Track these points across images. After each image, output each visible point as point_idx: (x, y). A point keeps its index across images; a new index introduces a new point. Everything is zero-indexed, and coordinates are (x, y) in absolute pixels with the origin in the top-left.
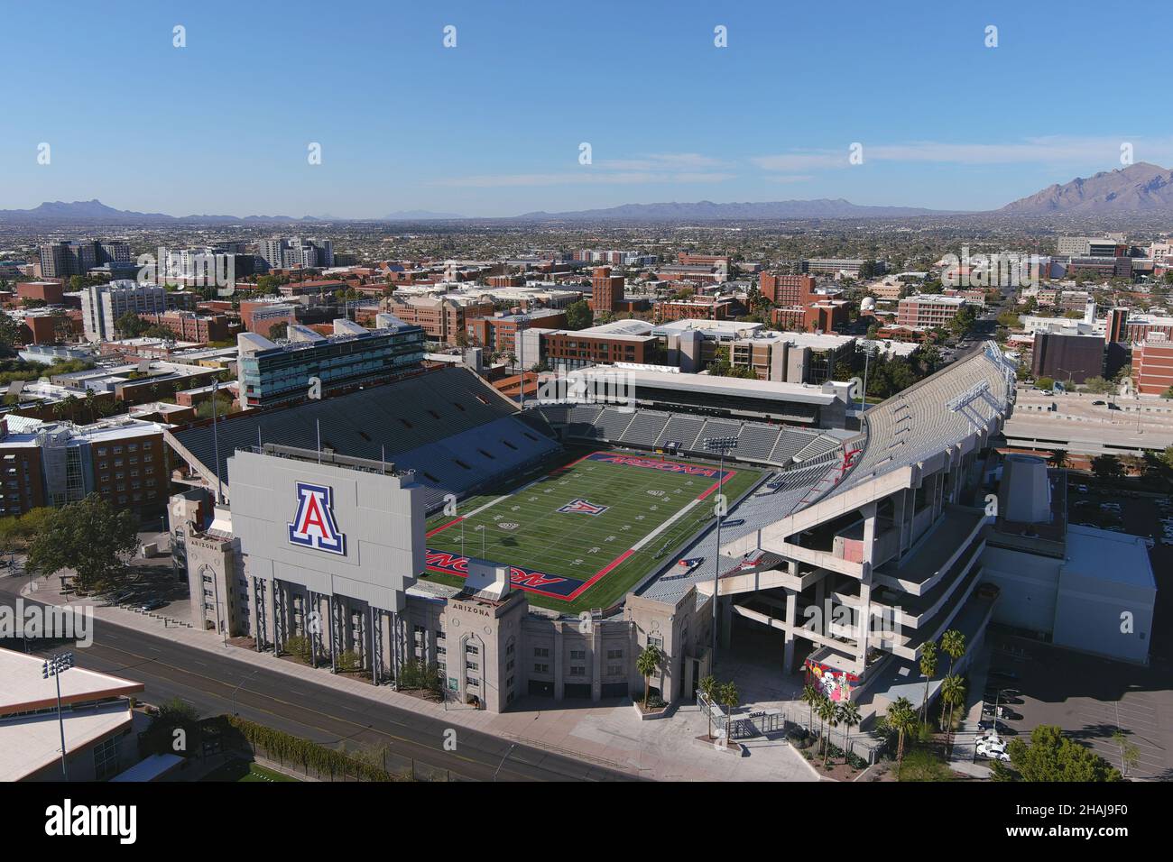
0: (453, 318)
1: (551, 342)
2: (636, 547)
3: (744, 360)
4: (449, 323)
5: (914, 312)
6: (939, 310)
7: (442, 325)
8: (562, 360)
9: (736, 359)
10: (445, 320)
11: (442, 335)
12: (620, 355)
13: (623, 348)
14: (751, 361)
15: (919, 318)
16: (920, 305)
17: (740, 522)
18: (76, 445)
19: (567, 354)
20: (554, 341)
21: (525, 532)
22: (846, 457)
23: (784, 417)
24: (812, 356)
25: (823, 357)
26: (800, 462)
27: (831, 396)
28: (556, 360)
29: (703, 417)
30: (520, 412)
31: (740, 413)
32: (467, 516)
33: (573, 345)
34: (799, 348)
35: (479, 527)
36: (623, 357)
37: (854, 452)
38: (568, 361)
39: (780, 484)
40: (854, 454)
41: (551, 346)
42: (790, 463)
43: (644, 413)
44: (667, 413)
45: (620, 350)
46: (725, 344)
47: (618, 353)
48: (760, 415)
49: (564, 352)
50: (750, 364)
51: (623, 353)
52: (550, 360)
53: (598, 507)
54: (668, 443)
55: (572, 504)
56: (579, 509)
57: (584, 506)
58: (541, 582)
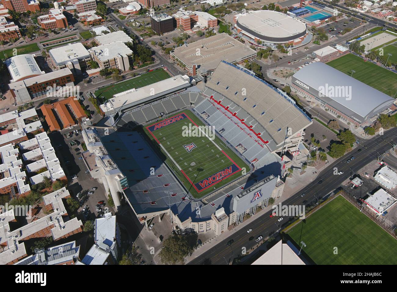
1: (33, 88)
3: (107, 65)
5: (83, 7)
6: (90, 4)
8: (40, 92)
9: (105, 66)
12: (65, 81)
13: (65, 78)
14: (109, 65)
15: (85, 9)
16: (84, 4)
17: (223, 130)
18: (114, 243)
19: (41, 89)
20: (34, 87)
21: (199, 163)
22: (211, 99)
23: (178, 92)
24: (129, 57)
25: (131, 55)
26: (194, 102)
27: (187, 82)
28: (37, 93)
29: (159, 101)
30: (116, 129)
31: (168, 95)
32: (180, 169)
33: (43, 85)
34: (125, 56)
35: (190, 169)
36: (66, 81)
37: (212, 97)
38: (43, 91)
39: (204, 112)
40: (213, 97)
41: (33, 90)
42: (191, 104)
43: (143, 108)
44: (149, 104)
45: (64, 79)
46: (88, 59)
47: (63, 81)
48: (173, 94)
49: (40, 89)
50: (110, 66)
51: (66, 80)
52: (34, 94)
53: (191, 145)
54: (161, 114)
55: (186, 148)
56: (190, 148)
57: (189, 147)
58: (230, 171)
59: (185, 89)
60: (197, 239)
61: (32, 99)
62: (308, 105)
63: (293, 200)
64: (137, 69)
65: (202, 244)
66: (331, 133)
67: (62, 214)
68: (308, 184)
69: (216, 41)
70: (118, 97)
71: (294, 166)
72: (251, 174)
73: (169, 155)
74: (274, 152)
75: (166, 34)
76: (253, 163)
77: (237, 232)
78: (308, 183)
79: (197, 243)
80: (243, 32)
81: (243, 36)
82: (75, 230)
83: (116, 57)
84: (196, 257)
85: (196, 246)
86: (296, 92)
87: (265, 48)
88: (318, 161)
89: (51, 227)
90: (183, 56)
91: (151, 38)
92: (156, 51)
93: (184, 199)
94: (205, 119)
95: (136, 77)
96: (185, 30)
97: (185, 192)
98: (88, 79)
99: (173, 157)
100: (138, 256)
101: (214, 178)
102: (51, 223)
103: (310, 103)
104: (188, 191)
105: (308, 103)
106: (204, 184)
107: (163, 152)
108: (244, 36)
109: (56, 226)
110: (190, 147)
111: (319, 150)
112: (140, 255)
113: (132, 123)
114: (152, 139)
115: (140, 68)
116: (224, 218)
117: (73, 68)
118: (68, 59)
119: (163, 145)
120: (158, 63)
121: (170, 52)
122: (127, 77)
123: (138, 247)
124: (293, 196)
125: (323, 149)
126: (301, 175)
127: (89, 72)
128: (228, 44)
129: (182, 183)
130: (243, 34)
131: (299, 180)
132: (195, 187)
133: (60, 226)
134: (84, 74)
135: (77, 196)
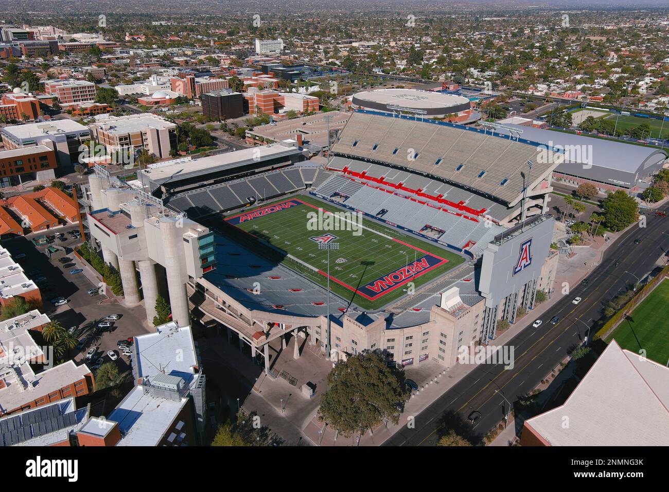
2: (390, 238)
5: (70, 93)
6: (84, 90)
12: (36, 166)
13: (38, 159)
15: (74, 97)
16: (72, 89)
17: (383, 211)
18: (196, 376)
21: (354, 258)
22: (345, 172)
23: (279, 166)
24: (171, 132)
26: (312, 183)
27: (294, 148)
29: (242, 179)
32: (316, 270)
35: (338, 268)
36: (39, 166)
37: (346, 168)
39: (336, 194)
40: (349, 169)
42: (306, 185)
43: (211, 188)
46: (85, 137)
47: (33, 164)
48: (269, 167)
51: (39, 163)
53: (327, 236)
54: (249, 199)
57: (322, 239)
58: (425, 264)
59: (290, 163)
65: (420, 387)
70: (158, 168)
75: (231, 120)
76: (467, 248)
83: (144, 130)
88: (589, 237)
91: (204, 124)
92: (218, 137)
94: (341, 203)
99: (293, 255)
101: (396, 278)
106: (377, 286)
115: (190, 154)
117: (53, 150)
120: (224, 148)
121: (246, 131)
126: (570, 258)
131: (571, 266)
133: (24, 383)
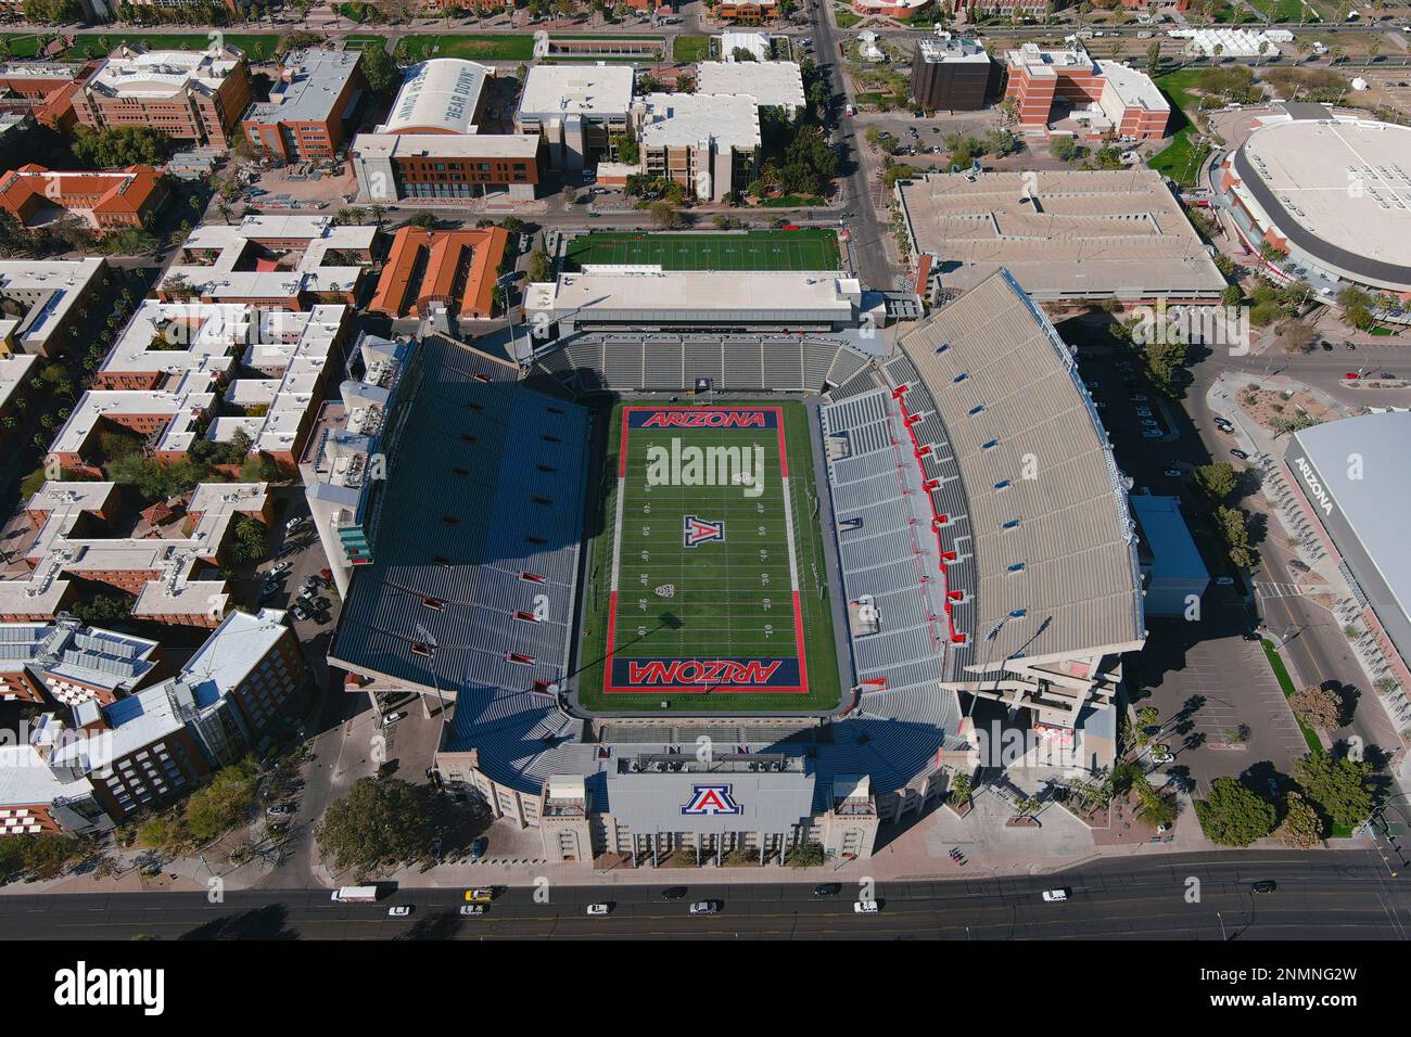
0: (211, 113)
2: (795, 586)
3: (658, 165)
4: (207, 120)
7: (194, 122)
8: (427, 186)
9: (649, 165)
10: (197, 114)
11: (198, 136)
13: (510, 168)
14: (667, 165)
17: (858, 522)
18: (222, 702)
19: (433, 179)
20: (412, 165)
21: (689, 597)
22: (895, 396)
23: (802, 328)
24: (737, 156)
25: (748, 155)
26: (837, 386)
27: (847, 305)
28: (418, 186)
29: (717, 336)
30: (522, 375)
31: (756, 328)
32: (614, 587)
33: (440, 167)
34: (724, 151)
35: (643, 603)
36: (512, 177)
37: (902, 389)
38: (437, 187)
39: (843, 434)
40: (904, 394)
41: (409, 171)
42: (826, 387)
43: (652, 340)
44: (675, 335)
45: (506, 169)
46: (617, 126)
47: (503, 172)
48: (777, 328)
49: (429, 177)
50: (667, 169)
51: (512, 172)
52: (409, 186)
53: (714, 525)
54: (698, 381)
55: (687, 528)
56: (701, 535)
57: (701, 528)
58: (765, 674)
59: (829, 328)
60: (480, 834)
61: (399, 199)
62: (1282, 578)
63: (899, 898)
64: (753, 207)
65: (483, 858)
66: (1292, 733)
67: (202, 553)
68: (1006, 874)
69: (1097, 195)
70: (594, 275)
71: (1012, 781)
72: (825, 722)
73: (618, 526)
74: (954, 688)
75: (943, 116)
76: (865, 687)
77: (613, 888)
78: (1011, 870)
79: (471, 846)
80: (1243, 191)
81: (1234, 204)
82: (194, 615)
83: (694, 144)
84: (435, 885)
85: (462, 853)
86: (1271, 505)
87: (1286, 281)
88: (1128, 810)
89: (155, 575)
90: (934, 209)
91: (886, 114)
92: (864, 164)
93: (540, 687)
94: (829, 460)
95: (730, 232)
96: (1021, 122)
97: (565, 667)
98: (584, 191)
99: (625, 537)
100: (293, 784)
101: (690, 672)
102: (160, 565)
103: (1302, 574)
104: (578, 668)
105: (1289, 568)
106: (644, 672)
107: (608, 507)
108: (1237, 209)
109: (164, 579)
110: (703, 531)
111: (1169, 772)
112: (301, 783)
113: (589, 376)
114: (610, 452)
115: (765, 205)
116: (572, 812)
117: (558, 141)
118: (558, 109)
119: (627, 484)
120: (833, 209)
121: (896, 183)
122: (702, 225)
123: (314, 757)
124: (908, 885)
125: (1192, 776)
126: (1007, 825)
127: (605, 170)
128: (1140, 218)
129: (582, 633)
130: (1237, 200)
131: (982, 841)
132: (609, 666)
133: (173, 586)
134: (585, 172)
135: (289, 525)
